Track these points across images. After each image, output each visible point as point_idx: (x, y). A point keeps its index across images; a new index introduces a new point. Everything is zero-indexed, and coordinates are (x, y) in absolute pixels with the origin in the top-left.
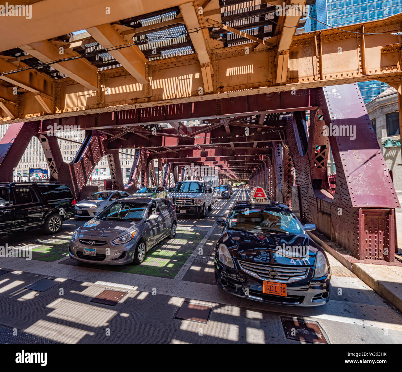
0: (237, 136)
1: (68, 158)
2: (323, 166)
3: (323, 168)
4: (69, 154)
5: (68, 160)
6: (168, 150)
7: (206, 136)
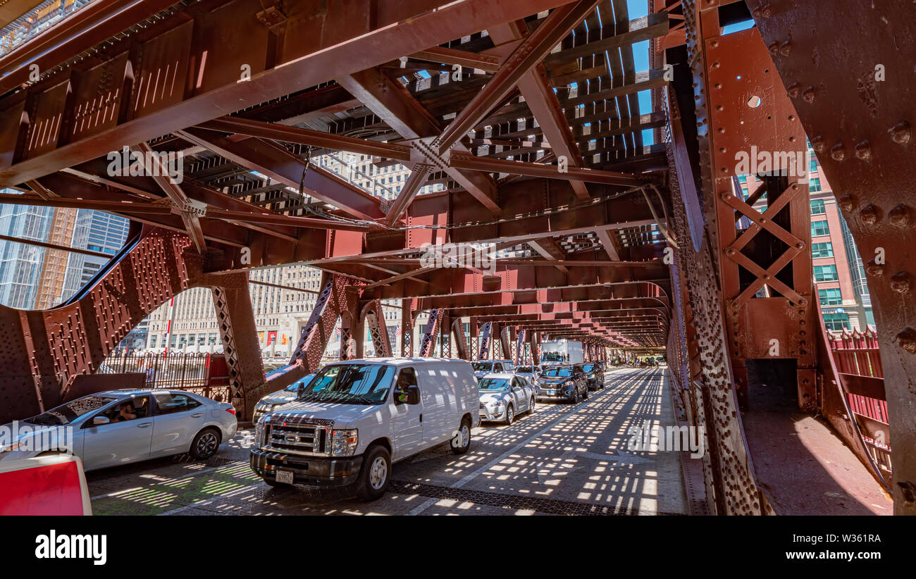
0: (519, 217)
1: (292, 307)
2: (791, 286)
3: (791, 295)
4: (295, 299)
5: (292, 310)
6: (394, 275)
7: (435, 222)
